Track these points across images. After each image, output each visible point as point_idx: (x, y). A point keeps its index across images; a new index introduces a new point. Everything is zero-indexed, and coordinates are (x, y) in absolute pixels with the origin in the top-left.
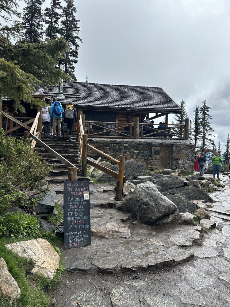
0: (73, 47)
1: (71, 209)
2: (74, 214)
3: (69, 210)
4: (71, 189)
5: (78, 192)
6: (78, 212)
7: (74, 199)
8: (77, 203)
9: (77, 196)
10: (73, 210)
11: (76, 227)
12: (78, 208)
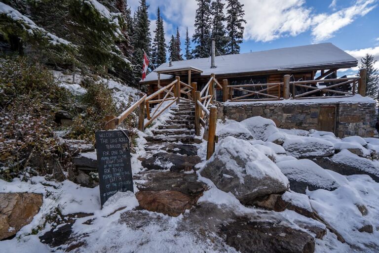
0: (239, 30)
1: (108, 166)
2: (111, 170)
3: (105, 166)
4: (106, 141)
5: (115, 144)
6: (117, 167)
7: (110, 153)
8: (115, 157)
9: (115, 149)
10: (110, 166)
11: (115, 185)
12: (116, 163)
